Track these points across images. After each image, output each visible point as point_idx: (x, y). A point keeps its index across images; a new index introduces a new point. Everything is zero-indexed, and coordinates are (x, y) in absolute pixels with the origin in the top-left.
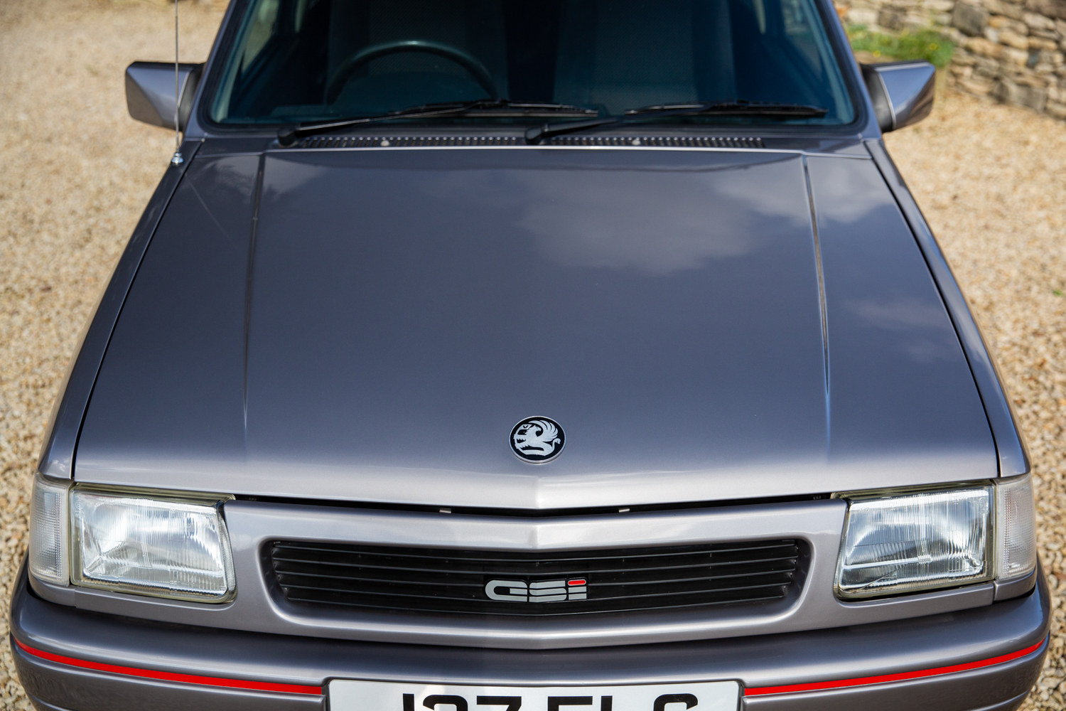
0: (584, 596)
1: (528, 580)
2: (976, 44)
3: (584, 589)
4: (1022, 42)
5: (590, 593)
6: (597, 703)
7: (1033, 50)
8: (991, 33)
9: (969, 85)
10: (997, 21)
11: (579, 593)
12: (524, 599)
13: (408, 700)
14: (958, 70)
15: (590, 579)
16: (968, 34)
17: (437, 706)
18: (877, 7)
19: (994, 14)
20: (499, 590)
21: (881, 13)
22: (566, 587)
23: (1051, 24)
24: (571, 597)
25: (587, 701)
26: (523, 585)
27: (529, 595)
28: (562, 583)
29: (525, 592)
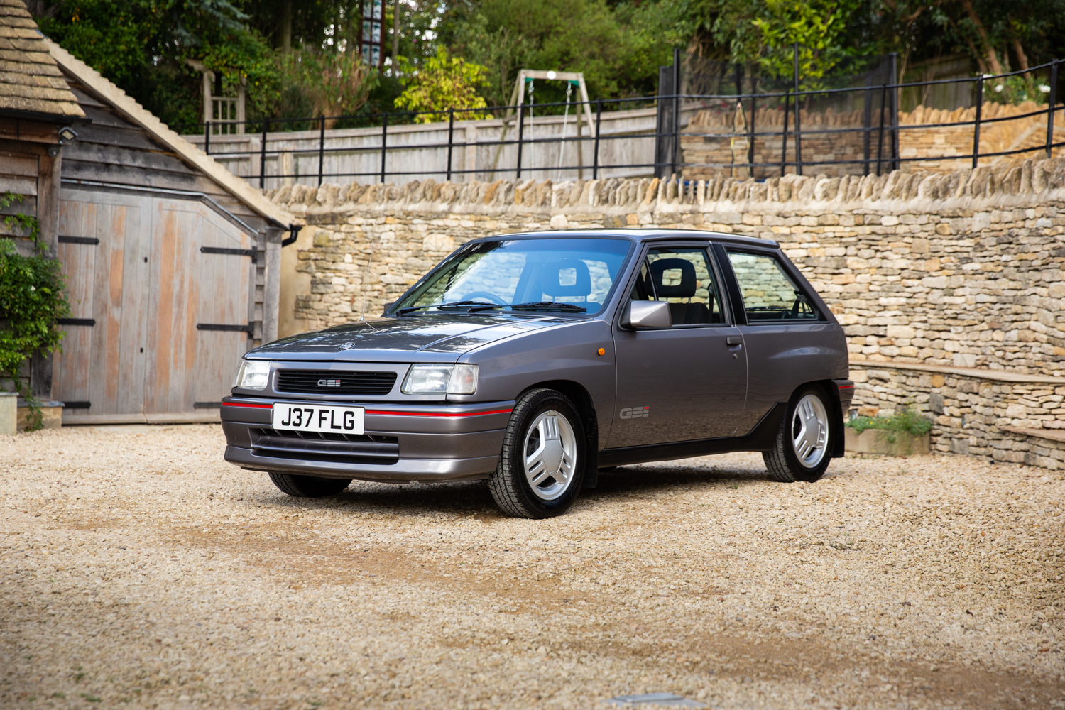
2: (940, 419)
4: (957, 412)
7: (962, 416)
8: (946, 410)
9: (939, 447)
10: (948, 402)
14: (934, 439)
16: (938, 414)
18: (894, 404)
19: (947, 398)
20: (321, 383)
21: (896, 408)
23: (967, 397)
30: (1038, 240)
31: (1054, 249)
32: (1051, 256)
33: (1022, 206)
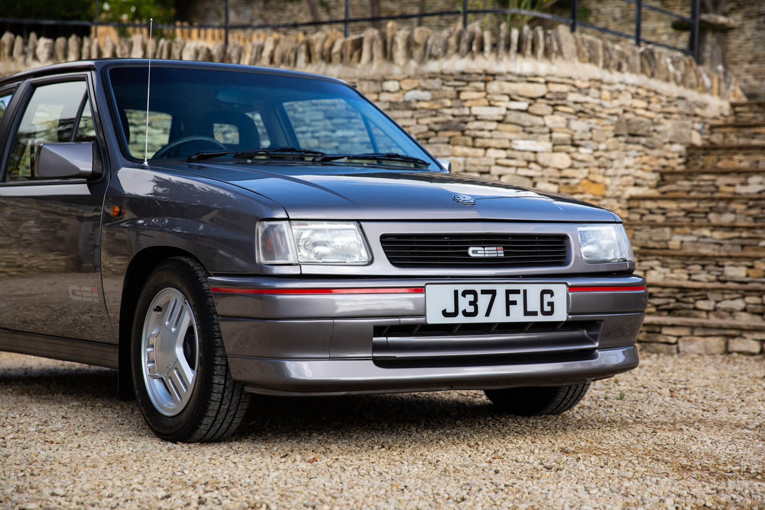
0: (503, 255)
1: (484, 247)
3: (502, 252)
5: (505, 253)
6: (522, 292)
11: (501, 254)
12: (483, 255)
13: (456, 292)
15: (505, 248)
17: (467, 296)
20: (474, 252)
22: (497, 250)
24: (499, 255)
25: (517, 292)
26: (482, 249)
27: (485, 253)
28: (495, 248)
29: (483, 252)
30: (409, 113)
31: (436, 123)
32: (430, 130)
33: (378, 77)
